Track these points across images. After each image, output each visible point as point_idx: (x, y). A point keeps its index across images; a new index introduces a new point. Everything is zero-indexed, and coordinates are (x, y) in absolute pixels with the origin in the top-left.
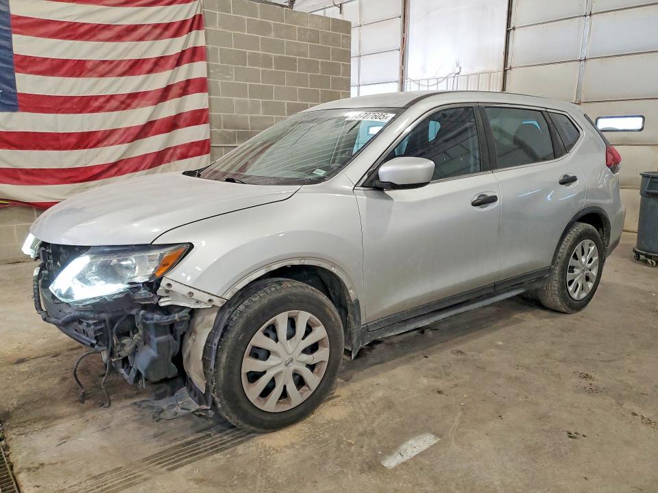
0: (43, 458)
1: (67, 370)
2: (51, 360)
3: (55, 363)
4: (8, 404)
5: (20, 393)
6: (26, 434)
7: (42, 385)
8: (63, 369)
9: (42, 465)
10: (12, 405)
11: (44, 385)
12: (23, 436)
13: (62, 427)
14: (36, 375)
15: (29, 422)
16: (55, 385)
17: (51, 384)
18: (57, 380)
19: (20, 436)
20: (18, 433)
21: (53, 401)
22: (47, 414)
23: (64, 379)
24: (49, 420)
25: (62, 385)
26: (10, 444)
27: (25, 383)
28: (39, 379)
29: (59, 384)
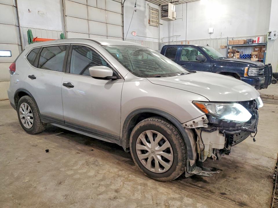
0: (267, 159)
1: (229, 182)
2: (228, 193)
3: (229, 189)
4: (266, 182)
5: (258, 184)
6: (267, 167)
7: (246, 182)
8: (230, 183)
9: (268, 158)
10: (264, 181)
11: (245, 181)
12: (268, 167)
13: (255, 163)
14: (244, 188)
15: (263, 171)
16: (241, 178)
17: (242, 179)
18: (238, 180)
19: (270, 168)
20: (269, 169)
21: (248, 173)
22: (255, 170)
23: (235, 178)
24: (256, 168)
25: (239, 176)
26: (274, 168)
27: (251, 188)
28: (244, 186)
29: (239, 178)
